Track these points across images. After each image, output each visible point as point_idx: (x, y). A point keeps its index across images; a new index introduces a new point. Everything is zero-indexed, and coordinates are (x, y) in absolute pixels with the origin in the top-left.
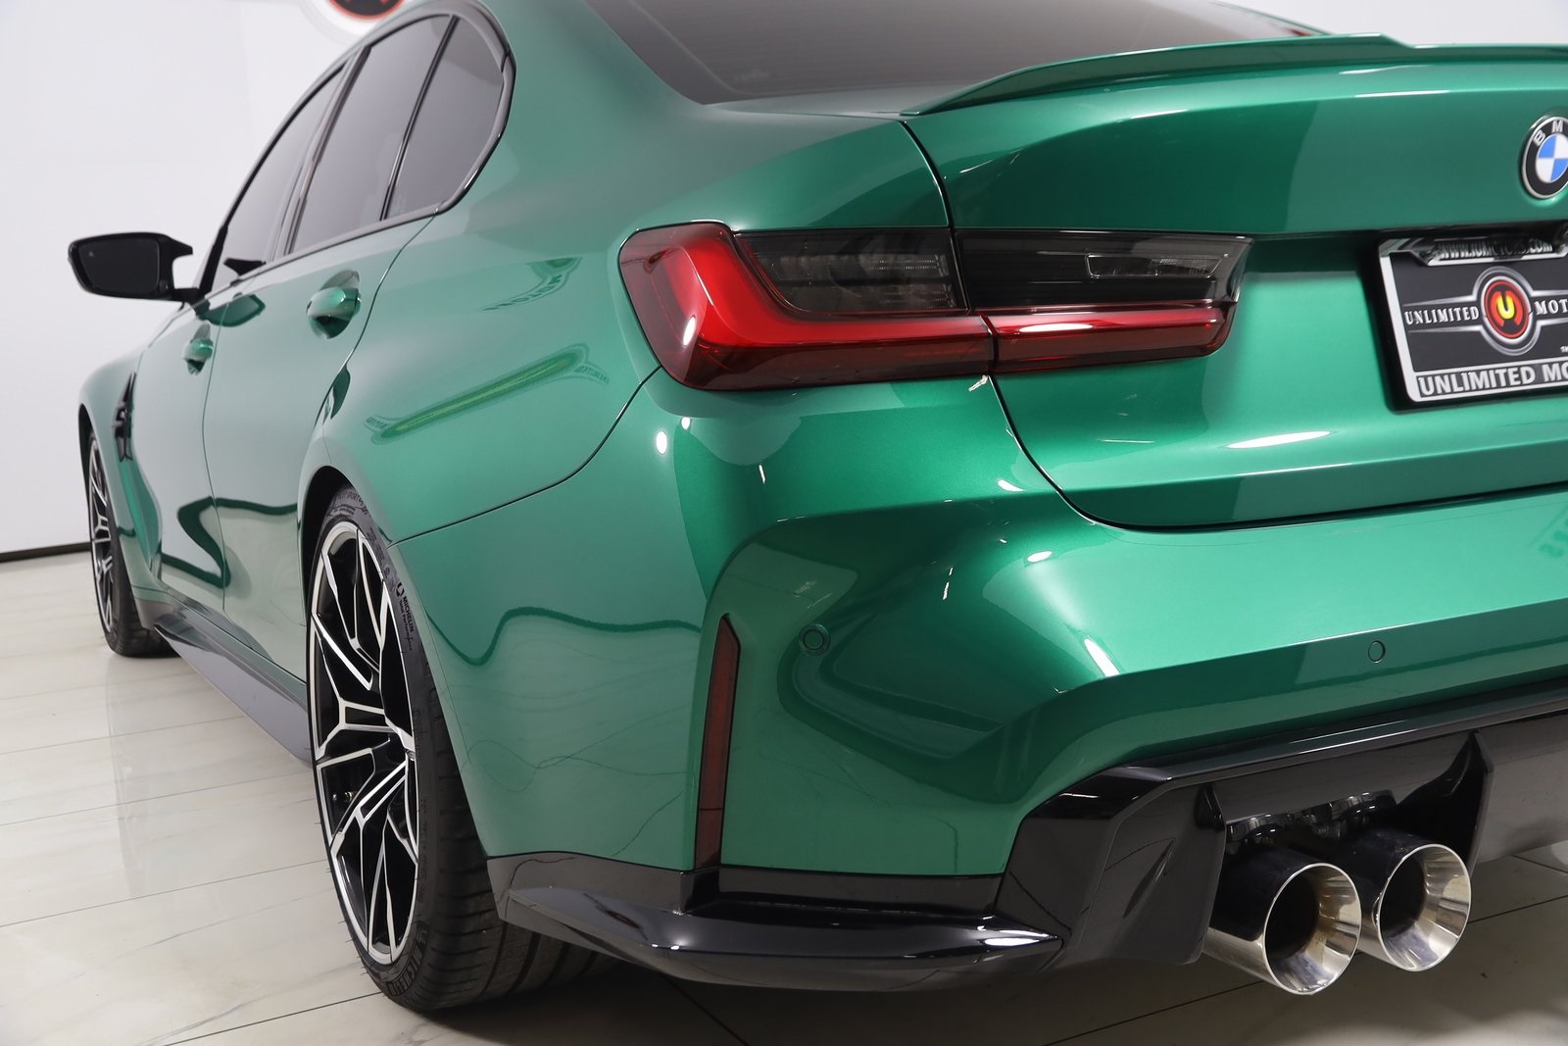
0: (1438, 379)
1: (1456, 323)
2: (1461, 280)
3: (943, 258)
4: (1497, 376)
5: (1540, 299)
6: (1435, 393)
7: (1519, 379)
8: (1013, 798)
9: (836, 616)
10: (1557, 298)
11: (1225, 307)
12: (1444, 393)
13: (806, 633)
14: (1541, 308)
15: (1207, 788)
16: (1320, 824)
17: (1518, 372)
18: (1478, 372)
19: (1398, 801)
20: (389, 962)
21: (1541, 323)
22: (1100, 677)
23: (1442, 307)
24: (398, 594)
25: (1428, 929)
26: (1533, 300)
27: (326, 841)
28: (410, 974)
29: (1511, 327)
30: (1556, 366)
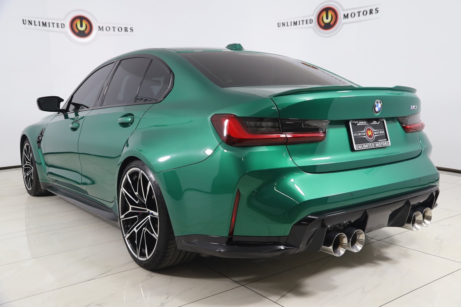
0: (359, 146)
1: (362, 136)
2: (362, 128)
3: (278, 123)
4: (368, 145)
5: (375, 131)
6: (359, 149)
7: (372, 146)
8: (291, 223)
9: (259, 189)
10: (378, 131)
11: (325, 133)
12: (360, 148)
13: (253, 192)
14: (375, 133)
15: (323, 220)
16: (339, 227)
17: (372, 145)
18: (365, 145)
19: (352, 222)
20: (146, 260)
21: (375, 136)
22: (305, 200)
23: (359, 133)
24: (154, 183)
25: (357, 245)
26: (374, 131)
27: (123, 236)
28: (153, 262)
29: (370, 136)
30: (378, 144)
